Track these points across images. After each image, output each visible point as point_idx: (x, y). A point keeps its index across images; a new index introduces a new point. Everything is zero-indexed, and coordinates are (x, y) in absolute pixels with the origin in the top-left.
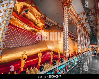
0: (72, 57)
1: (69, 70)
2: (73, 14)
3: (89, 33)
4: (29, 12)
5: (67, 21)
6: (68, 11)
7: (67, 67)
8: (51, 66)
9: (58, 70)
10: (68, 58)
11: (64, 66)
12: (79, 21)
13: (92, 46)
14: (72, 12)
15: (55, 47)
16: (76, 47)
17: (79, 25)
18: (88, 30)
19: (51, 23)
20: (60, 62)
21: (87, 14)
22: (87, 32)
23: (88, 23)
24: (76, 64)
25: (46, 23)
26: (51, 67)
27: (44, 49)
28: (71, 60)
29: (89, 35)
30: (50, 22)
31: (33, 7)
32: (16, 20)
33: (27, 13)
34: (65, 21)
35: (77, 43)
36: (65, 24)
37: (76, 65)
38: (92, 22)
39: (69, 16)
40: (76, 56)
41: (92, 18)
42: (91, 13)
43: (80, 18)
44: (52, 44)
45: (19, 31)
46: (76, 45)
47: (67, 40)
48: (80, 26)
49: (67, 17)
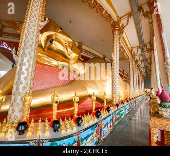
0: (122, 103)
1: (118, 122)
2: (127, 45)
3: (143, 73)
4: (54, 42)
5: (118, 53)
6: (120, 38)
7: (114, 118)
8: (93, 118)
9: (104, 124)
10: (117, 105)
11: (111, 117)
12: (133, 56)
13: (146, 89)
14: (125, 42)
15: (100, 90)
16: (128, 91)
17: (133, 61)
18: (142, 69)
19: (93, 54)
20: (106, 111)
21: (142, 49)
22: (141, 72)
23: (143, 61)
24: (127, 112)
25: (82, 54)
26: (94, 120)
27: (82, 93)
28: (120, 107)
29: (143, 75)
30: (89, 52)
31: (59, 33)
32: (41, 56)
33: (52, 44)
34: (115, 53)
35: (130, 86)
36: (115, 56)
37: (127, 115)
38: (146, 60)
39: (121, 47)
40: (128, 101)
41: (147, 55)
42: (146, 48)
43: (134, 53)
44: (95, 86)
45: (46, 68)
46: (128, 88)
47: (117, 79)
48: (134, 63)
49: (118, 47)
